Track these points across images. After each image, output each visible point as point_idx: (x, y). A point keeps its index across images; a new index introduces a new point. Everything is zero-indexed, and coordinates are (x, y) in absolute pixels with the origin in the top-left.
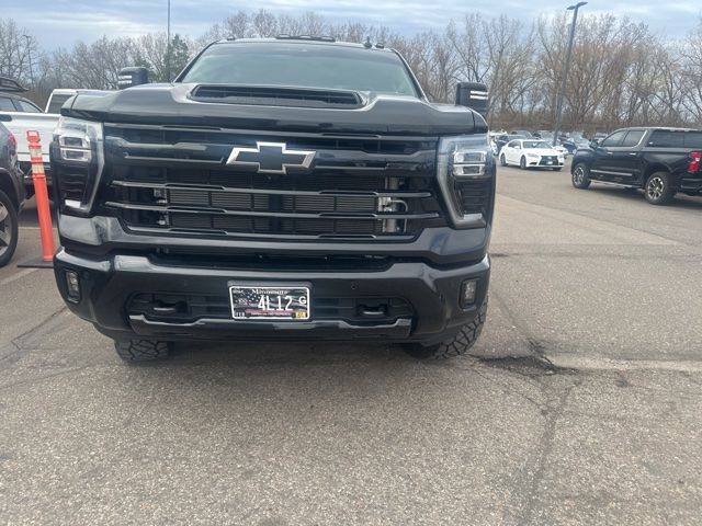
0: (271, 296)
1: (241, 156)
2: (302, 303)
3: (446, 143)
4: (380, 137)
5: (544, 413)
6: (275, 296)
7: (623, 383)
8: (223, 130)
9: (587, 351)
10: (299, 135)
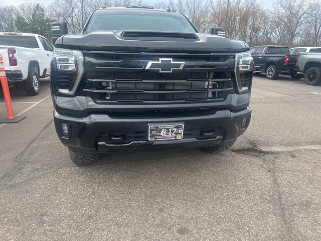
0: (167, 129)
1: (153, 65)
2: (180, 132)
3: (237, 55)
4: (212, 54)
5: (269, 171)
6: (168, 129)
7: (293, 156)
8: (144, 53)
9: (273, 144)
10: (178, 54)
